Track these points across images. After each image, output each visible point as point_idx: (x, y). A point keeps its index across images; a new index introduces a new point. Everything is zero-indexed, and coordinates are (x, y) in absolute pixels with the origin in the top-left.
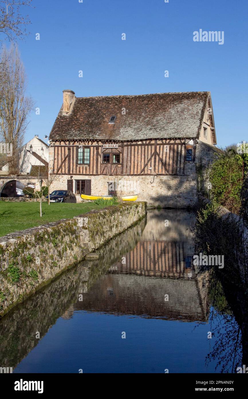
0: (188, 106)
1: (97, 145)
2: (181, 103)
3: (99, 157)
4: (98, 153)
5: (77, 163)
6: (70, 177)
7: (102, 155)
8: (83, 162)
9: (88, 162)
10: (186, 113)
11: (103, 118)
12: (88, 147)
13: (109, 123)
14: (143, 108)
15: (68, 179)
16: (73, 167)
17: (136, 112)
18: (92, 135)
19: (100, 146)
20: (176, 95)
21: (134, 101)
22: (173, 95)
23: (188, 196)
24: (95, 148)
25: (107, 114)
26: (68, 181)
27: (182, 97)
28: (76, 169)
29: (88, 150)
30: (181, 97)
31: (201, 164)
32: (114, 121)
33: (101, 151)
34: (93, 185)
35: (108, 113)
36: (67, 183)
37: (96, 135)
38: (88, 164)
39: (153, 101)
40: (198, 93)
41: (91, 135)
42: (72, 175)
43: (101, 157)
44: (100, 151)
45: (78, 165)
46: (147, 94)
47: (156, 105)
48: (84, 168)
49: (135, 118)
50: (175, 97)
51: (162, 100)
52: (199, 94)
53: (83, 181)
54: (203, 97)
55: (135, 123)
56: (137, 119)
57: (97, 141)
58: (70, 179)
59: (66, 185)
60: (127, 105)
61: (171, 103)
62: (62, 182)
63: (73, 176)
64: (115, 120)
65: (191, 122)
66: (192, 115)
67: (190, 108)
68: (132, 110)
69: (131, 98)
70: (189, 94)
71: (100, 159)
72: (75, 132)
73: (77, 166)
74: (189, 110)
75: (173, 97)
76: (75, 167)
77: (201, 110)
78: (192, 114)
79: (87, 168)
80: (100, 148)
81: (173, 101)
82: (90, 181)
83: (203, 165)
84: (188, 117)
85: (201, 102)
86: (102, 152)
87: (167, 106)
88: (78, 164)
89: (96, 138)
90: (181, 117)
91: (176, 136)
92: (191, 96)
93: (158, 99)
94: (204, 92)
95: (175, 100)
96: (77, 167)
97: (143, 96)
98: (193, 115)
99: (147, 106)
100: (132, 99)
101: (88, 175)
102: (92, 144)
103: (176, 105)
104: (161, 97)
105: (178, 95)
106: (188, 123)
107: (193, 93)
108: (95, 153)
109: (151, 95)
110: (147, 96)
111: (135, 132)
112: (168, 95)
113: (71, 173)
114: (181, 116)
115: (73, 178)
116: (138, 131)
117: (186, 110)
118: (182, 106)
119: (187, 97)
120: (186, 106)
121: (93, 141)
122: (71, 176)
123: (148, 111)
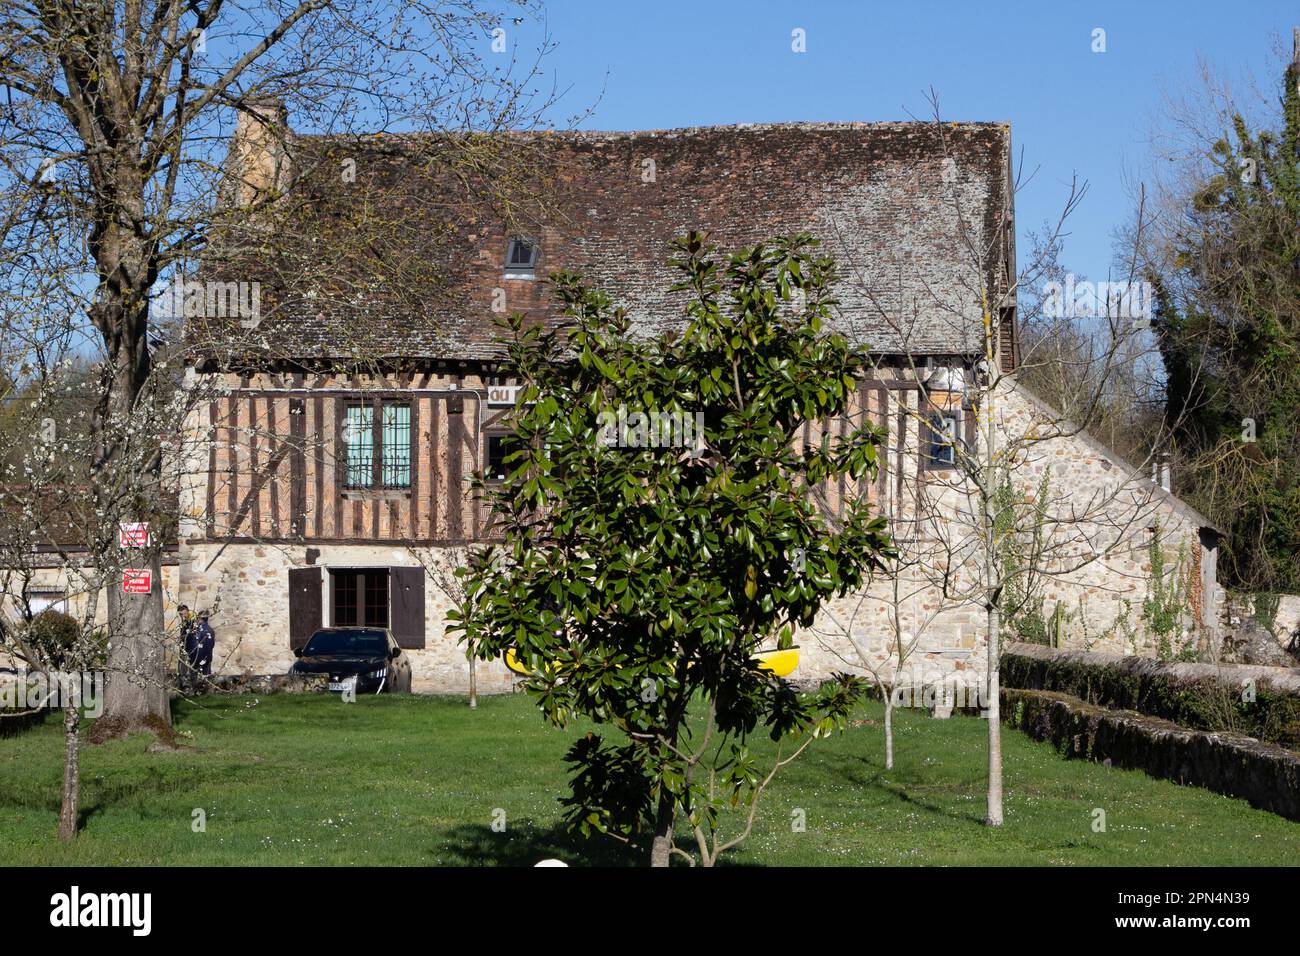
0: (911, 193)
1: (453, 387)
2: (869, 176)
3: (465, 449)
4: (457, 432)
5: (342, 484)
6: (304, 556)
7: (481, 441)
8: (377, 476)
9: (404, 478)
10: (907, 229)
11: (470, 248)
12: (406, 401)
13: (508, 276)
14: (674, 202)
15: (295, 567)
16: (320, 503)
17: (642, 221)
18: (425, 339)
19: (471, 395)
20: (835, 135)
21: (620, 164)
22: (823, 134)
23: (947, 642)
24: (442, 403)
25: (486, 229)
26: (295, 577)
27: (871, 148)
28: (339, 515)
29: (404, 414)
30: (864, 145)
31: (1006, 485)
32: (531, 264)
33: (476, 418)
34: (434, 597)
35: (488, 225)
36: (287, 586)
37: (448, 336)
38: (404, 487)
39: (722, 167)
40: (949, 130)
41: (418, 339)
42: (313, 547)
43: (474, 453)
44: (472, 421)
45: (350, 494)
46: (685, 127)
47: (744, 187)
48: (384, 508)
49: (645, 251)
50: (834, 146)
51: (769, 162)
52: (957, 136)
53: (377, 577)
54: (978, 148)
55: (649, 275)
56: (656, 255)
57: (456, 368)
58: (304, 566)
59: (280, 599)
60: (586, 181)
61: (818, 177)
62: (261, 583)
63: (320, 548)
64: (536, 261)
65: (941, 275)
66: (936, 242)
67: (924, 204)
68: (620, 210)
69: (599, 145)
70: (905, 131)
71: (473, 461)
72: (325, 323)
73: (340, 498)
74: (917, 215)
75: (824, 148)
76: (329, 502)
77: (981, 218)
78: (939, 235)
79: (401, 510)
80: (469, 405)
81: (828, 166)
82: (417, 575)
83: (1015, 490)
84: (919, 249)
85: (971, 177)
86: (483, 426)
87: (802, 189)
88: (347, 487)
89: (451, 355)
90: (883, 252)
91: (876, 348)
92: (916, 146)
93: (744, 155)
94: (982, 124)
95: (834, 162)
96: (345, 501)
97: (662, 136)
98: (942, 241)
99: (693, 188)
100: (607, 149)
101: (403, 543)
102: (424, 383)
103: (845, 187)
104: (759, 144)
105: (849, 137)
106: (928, 280)
107: (922, 129)
108: (443, 428)
109: (702, 130)
110: (683, 136)
111: (656, 326)
112: (797, 137)
113: (310, 531)
114: (882, 245)
115: (319, 562)
116: (673, 317)
117: (902, 216)
118: (880, 191)
119: (896, 150)
120: (899, 192)
121: (431, 367)
122: (309, 552)
123: (703, 216)
